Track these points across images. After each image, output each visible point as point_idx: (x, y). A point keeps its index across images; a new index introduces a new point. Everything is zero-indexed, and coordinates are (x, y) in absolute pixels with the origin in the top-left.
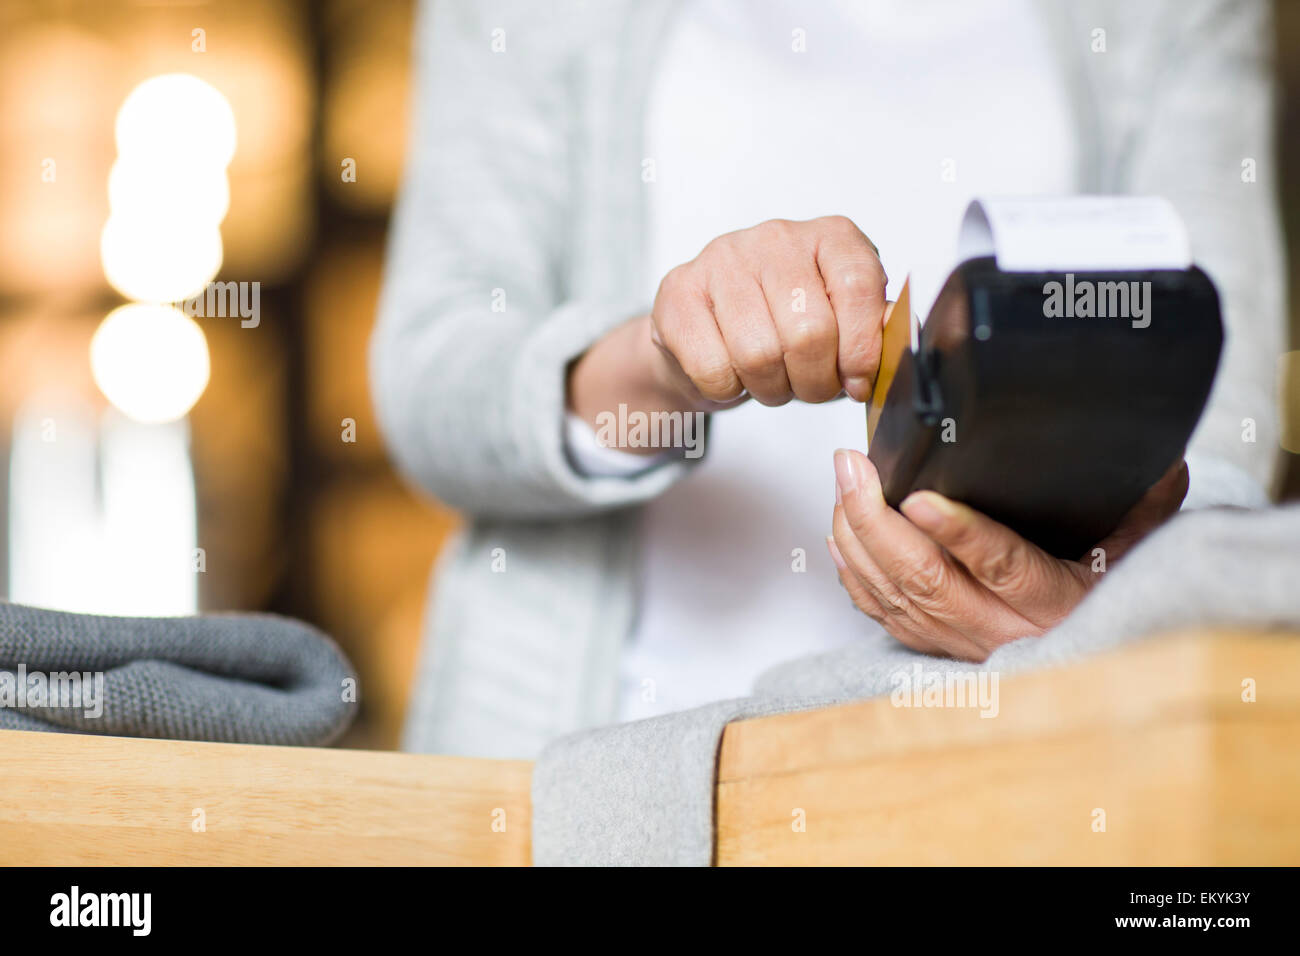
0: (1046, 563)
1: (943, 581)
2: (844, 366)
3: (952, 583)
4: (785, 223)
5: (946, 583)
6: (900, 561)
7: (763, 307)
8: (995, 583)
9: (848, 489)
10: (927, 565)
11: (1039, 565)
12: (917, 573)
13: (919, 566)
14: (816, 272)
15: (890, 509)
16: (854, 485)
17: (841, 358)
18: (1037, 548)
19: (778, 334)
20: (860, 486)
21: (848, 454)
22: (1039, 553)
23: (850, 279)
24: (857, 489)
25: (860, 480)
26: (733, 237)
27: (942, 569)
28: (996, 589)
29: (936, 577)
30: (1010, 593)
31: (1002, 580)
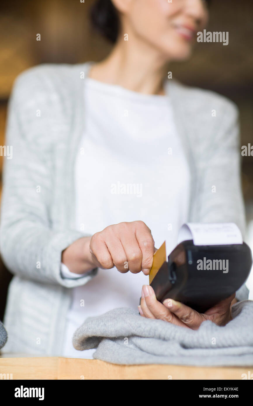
0: (199, 316)
1: (171, 320)
2: (143, 266)
3: (173, 320)
4: (127, 223)
5: (172, 320)
6: (160, 315)
7: (122, 247)
8: (185, 321)
9: (147, 296)
10: (167, 316)
11: (197, 316)
12: (165, 318)
13: (165, 316)
14: (135, 239)
15: (158, 301)
16: (148, 295)
17: (142, 264)
18: (196, 312)
19: (126, 256)
20: (150, 295)
21: (147, 286)
22: (197, 313)
23: (145, 244)
24: (149, 296)
25: (150, 293)
26: (112, 226)
27: (171, 317)
28: (186, 323)
29: (169, 319)
30: (189, 324)
31: (187, 320)
